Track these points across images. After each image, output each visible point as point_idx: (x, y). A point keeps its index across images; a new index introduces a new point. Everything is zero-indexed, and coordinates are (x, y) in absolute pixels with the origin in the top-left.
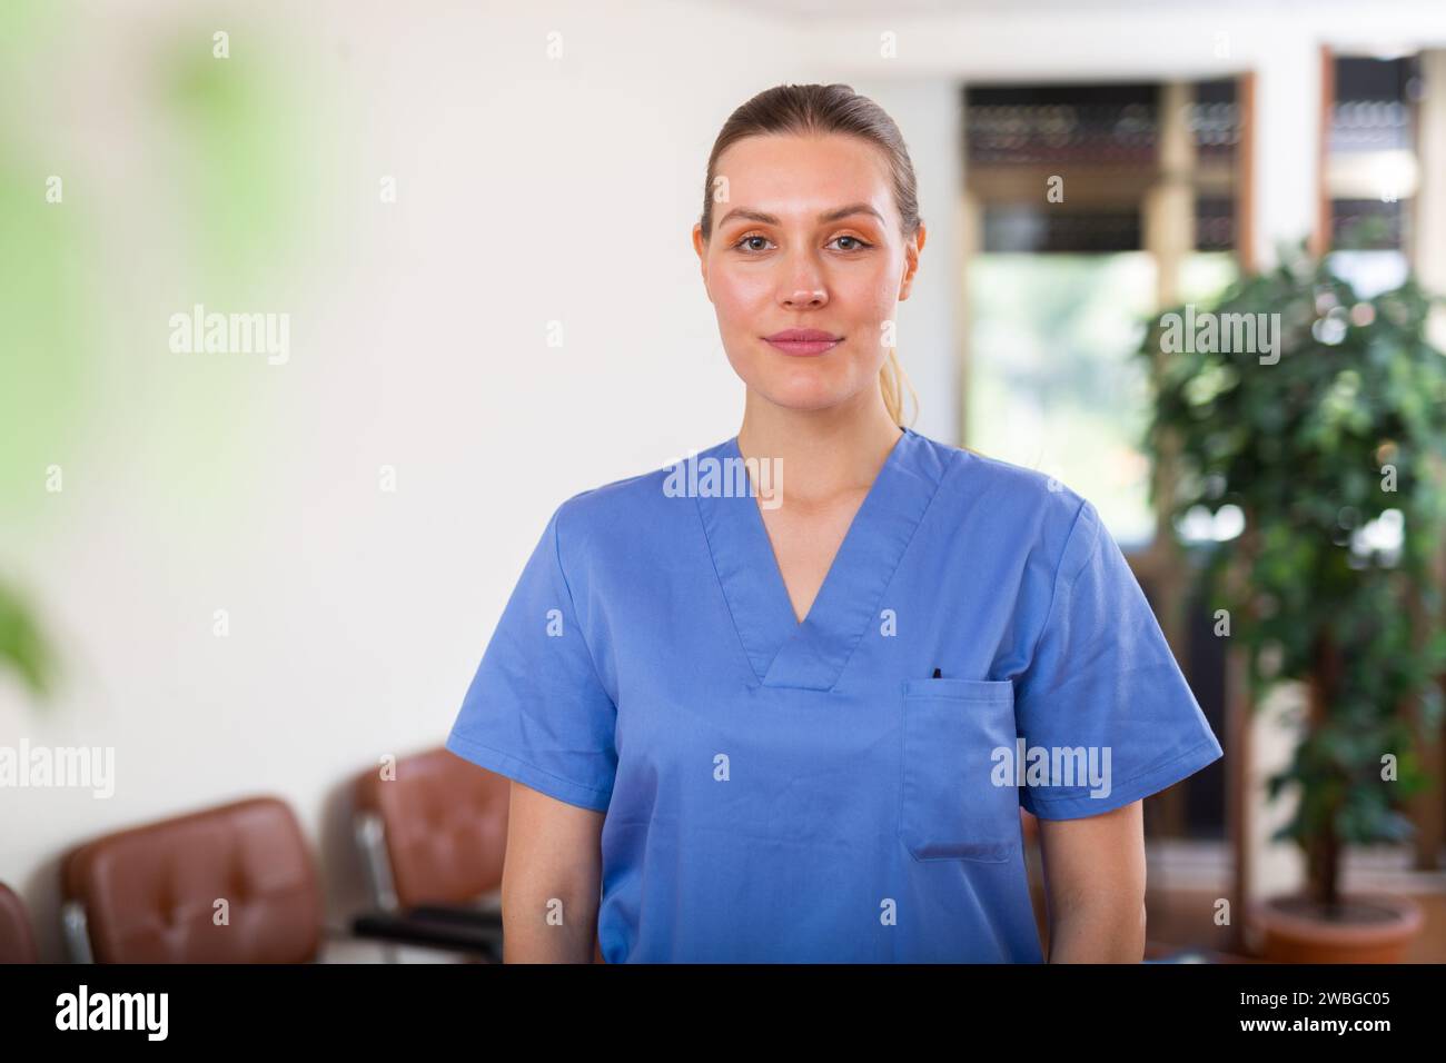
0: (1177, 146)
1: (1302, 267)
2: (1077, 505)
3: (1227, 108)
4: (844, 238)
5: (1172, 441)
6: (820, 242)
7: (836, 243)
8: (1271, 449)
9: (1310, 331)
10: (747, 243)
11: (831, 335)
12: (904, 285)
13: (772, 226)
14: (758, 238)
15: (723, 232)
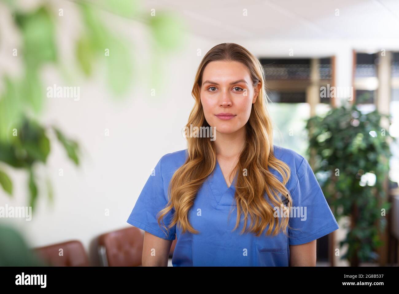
0: (315, 75)
1: (348, 106)
2: (302, 159)
3: (328, 65)
4: (237, 88)
5: (314, 151)
6: (230, 89)
7: (234, 89)
8: (340, 154)
9: (350, 123)
10: (211, 89)
11: (233, 114)
12: (253, 100)
13: (217, 85)
14: (214, 87)
15: (204, 86)
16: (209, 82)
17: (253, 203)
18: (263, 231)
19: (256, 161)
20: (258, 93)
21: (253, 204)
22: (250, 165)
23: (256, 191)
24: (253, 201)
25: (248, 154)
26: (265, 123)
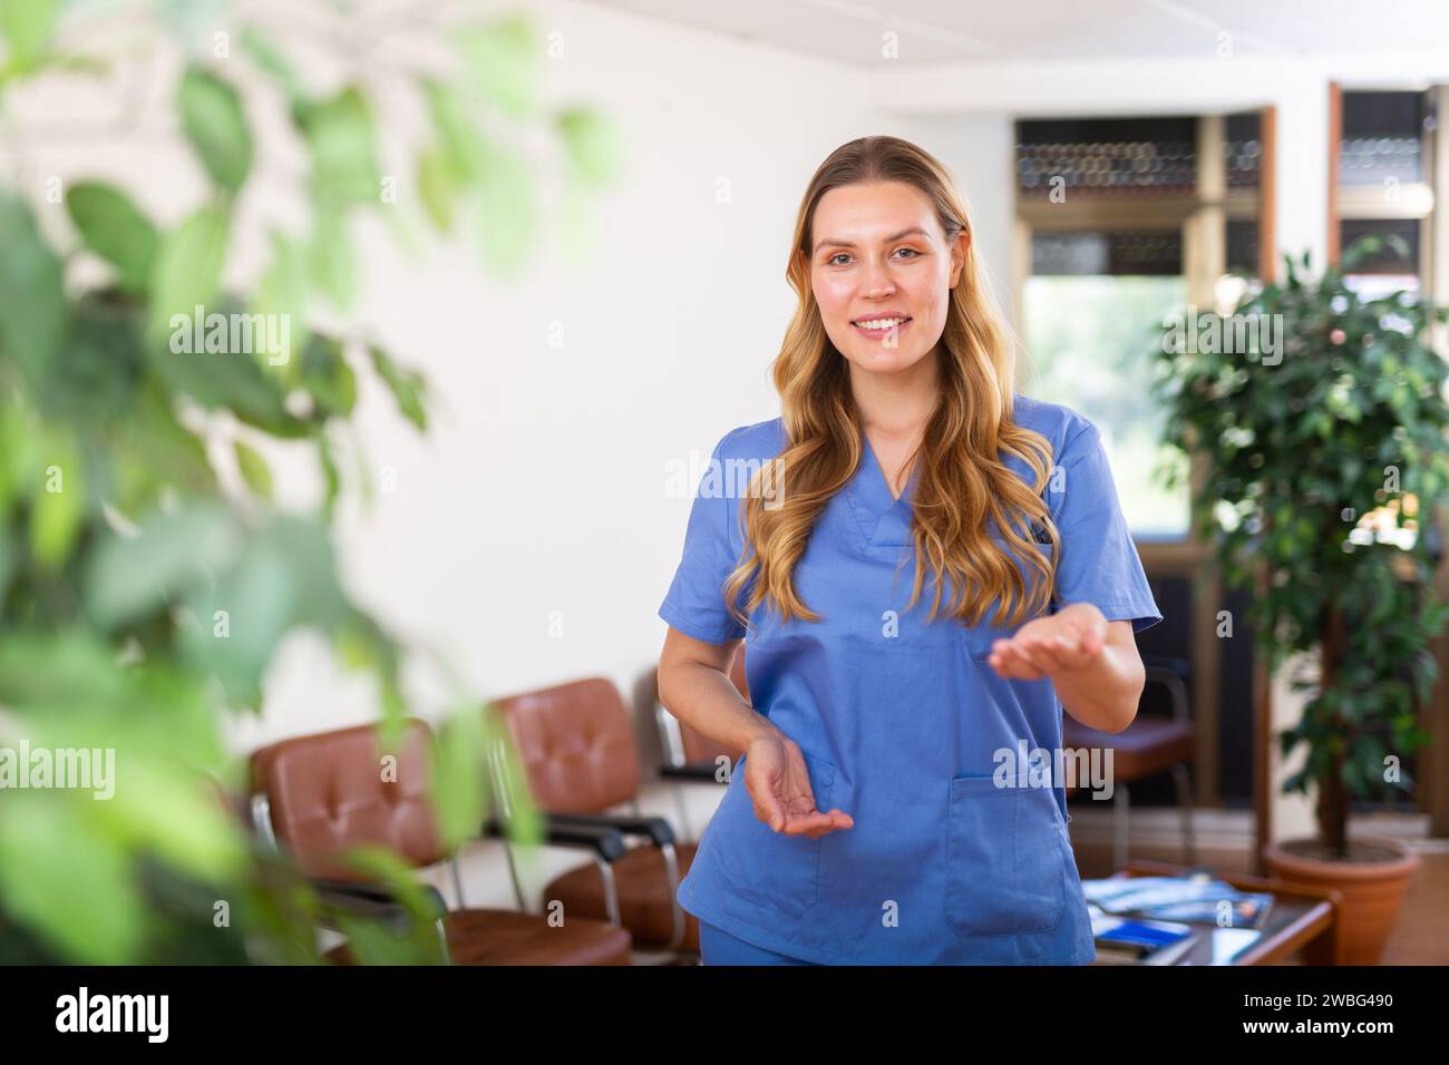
4: (903, 250)
6: (887, 254)
7: (898, 253)
10: (837, 259)
12: (952, 279)
13: (853, 249)
14: (844, 255)
15: (819, 256)
16: (831, 243)
17: (959, 545)
18: (984, 614)
19: (964, 441)
20: (962, 262)
21: (958, 549)
22: (950, 452)
23: (966, 515)
24: (958, 539)
25: (946, 422)
26: (987, 338)
